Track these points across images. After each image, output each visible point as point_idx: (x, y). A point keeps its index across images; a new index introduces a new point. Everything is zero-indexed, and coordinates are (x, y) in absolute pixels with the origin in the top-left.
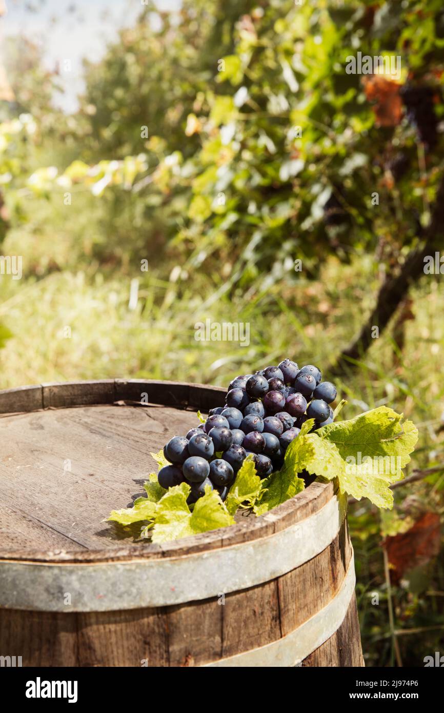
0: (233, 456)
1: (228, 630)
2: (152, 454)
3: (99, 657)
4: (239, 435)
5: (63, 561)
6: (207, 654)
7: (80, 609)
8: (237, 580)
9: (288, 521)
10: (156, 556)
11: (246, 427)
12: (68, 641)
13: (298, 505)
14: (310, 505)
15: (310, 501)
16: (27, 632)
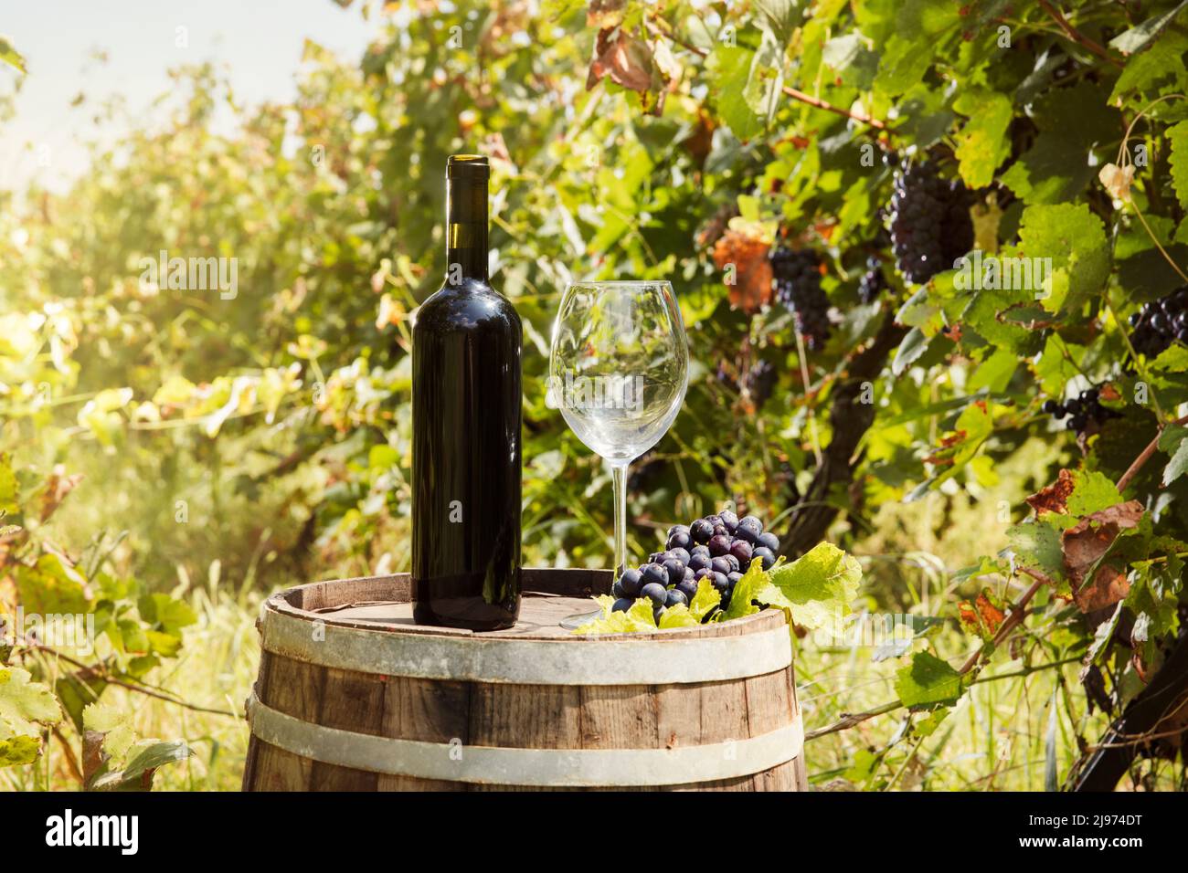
0: (686, 585)
1: (706, 719)
3: (598, 730)
4: (689, 572)
5: (569, 639)
6: (688, 738)
7: (583, 682)
9: (752, 627)
11: (696, 565)
12: (572, 713)
13: (756, 619)
14: (767, 620)
15: (766, 618)
16: (535, 706)
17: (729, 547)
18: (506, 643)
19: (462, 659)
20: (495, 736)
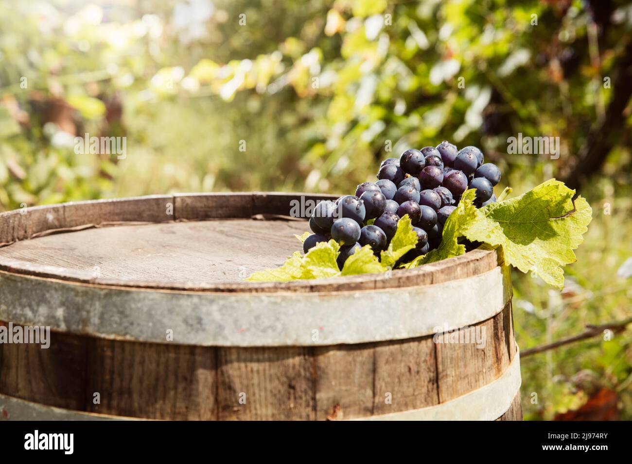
0: (386, 221)
1: (381, 384)
2: (296, 236)
4: (392, 205)
5: (204, 290)
6: (357, 408)
7: (220, 343)
8: (391, 328)
9: (447, 275)
10: (303, 290)
11: (400, 198)
12: (206, 379)
13: (458, 262)
14: (472, 265)
15: (472, 261)
16: (162, 368)
17: (441, 178)
18: (128, 293)
19: (79, 308)
20: (115, 403)
